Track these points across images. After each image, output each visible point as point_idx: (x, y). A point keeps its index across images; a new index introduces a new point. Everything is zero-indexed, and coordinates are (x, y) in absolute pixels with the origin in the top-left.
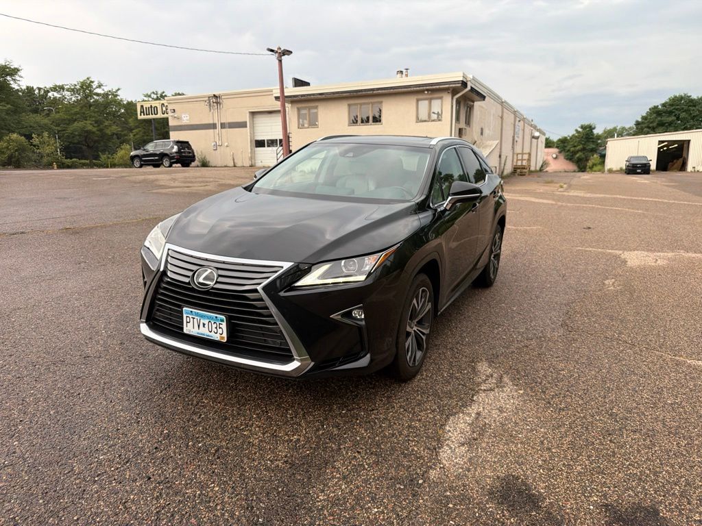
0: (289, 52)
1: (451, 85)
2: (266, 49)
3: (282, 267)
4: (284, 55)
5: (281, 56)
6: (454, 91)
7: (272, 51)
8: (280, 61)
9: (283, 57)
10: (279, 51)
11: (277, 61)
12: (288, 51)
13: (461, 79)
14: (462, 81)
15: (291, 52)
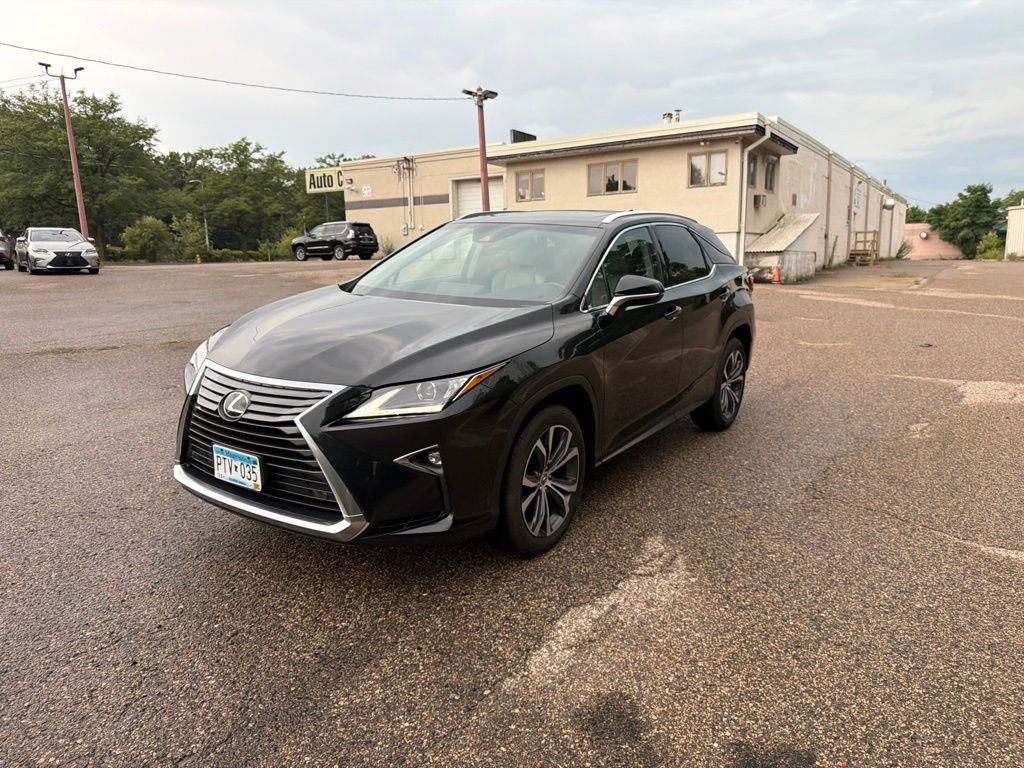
0: (493, 94)
1: (740, 133)
2: (461, 89)
3: (331, 392)
4: (486, 98)
5: (482, 101)
6: (745, 141)
7: (469, 93)
8: (481, 107)
9: (484, 102)
10: (479, 93)
11: (476, 108)
12: (491, 92)
13: (756, 123)
14: (757, 125)
15: (496, 94)
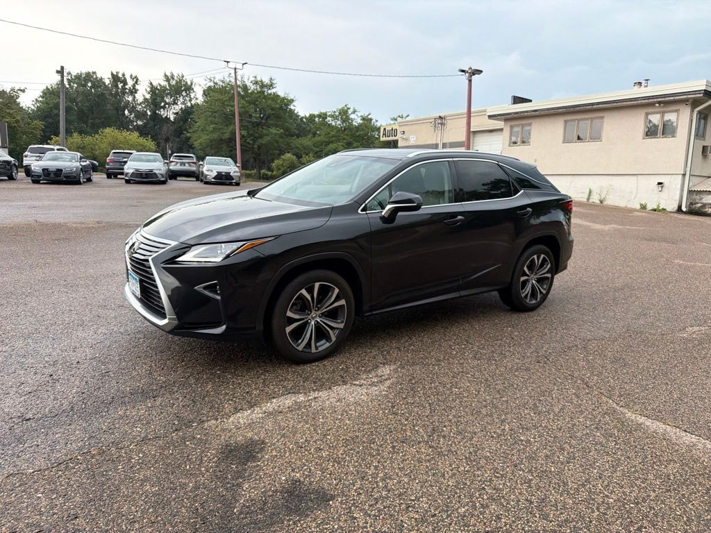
0: (479, 72)
1: (689, 96)
2: (458, 69)
3: (170, 245)
4: (474, 75)
5: (471, 76)
6: (695, 103)
7: (463, 71)
8: (470, 81)
9: (473, 77)
10: (469, 71)
11: (467, 81)
12: (477, 70)
13: (704, 88)
14: (705, 90)
15: (481, 71)
